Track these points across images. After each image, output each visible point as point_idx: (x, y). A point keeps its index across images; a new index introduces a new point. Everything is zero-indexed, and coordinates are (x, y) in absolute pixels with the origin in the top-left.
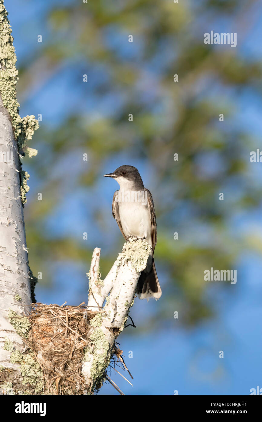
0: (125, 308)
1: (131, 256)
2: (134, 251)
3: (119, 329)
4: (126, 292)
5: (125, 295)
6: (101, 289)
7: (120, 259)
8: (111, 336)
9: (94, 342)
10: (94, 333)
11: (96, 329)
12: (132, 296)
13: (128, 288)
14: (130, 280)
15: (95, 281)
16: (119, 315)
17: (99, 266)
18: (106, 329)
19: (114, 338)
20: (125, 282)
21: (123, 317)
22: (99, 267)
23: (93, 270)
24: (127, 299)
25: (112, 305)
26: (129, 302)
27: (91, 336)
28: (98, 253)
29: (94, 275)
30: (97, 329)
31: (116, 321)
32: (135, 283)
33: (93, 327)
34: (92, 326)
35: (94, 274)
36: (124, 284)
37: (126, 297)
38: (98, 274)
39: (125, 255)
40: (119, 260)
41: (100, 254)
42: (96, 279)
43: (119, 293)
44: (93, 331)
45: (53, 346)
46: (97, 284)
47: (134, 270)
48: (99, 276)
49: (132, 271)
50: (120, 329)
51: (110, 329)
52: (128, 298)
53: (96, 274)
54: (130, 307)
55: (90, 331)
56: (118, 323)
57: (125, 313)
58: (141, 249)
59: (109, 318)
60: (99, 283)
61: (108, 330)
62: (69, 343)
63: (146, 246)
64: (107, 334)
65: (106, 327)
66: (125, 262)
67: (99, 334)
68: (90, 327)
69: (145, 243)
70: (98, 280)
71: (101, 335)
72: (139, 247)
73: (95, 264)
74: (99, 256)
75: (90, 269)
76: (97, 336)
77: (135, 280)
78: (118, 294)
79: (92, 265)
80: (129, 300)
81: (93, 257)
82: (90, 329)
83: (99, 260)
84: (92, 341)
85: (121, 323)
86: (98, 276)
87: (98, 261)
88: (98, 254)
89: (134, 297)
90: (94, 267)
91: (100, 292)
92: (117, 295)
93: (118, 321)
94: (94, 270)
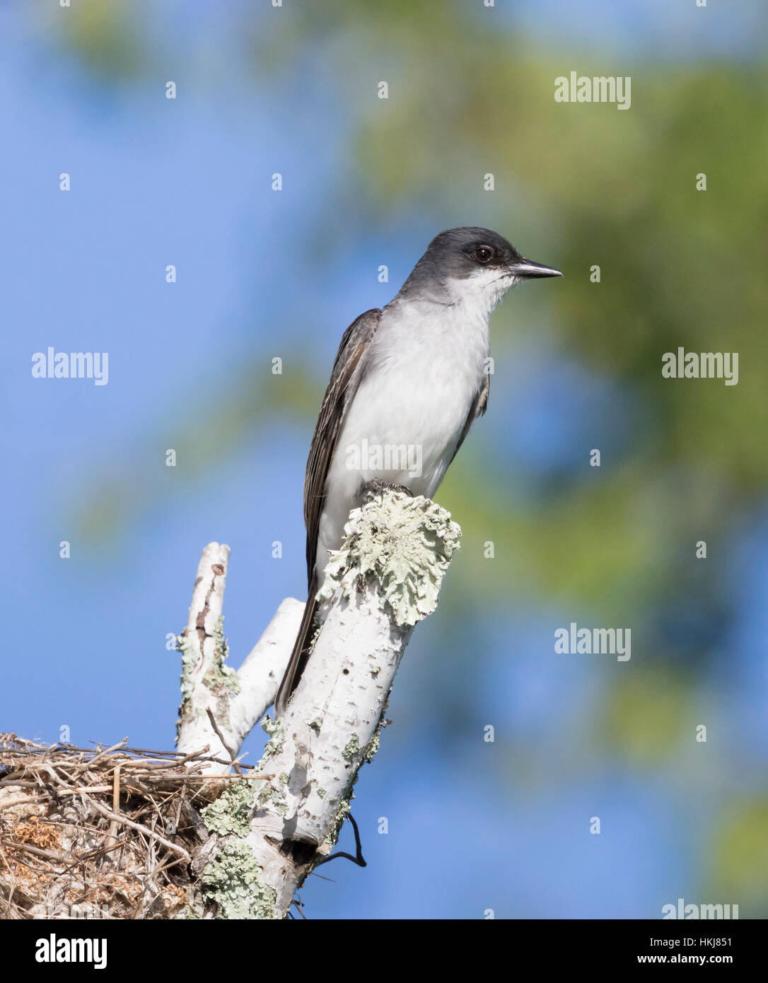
0: (347, 767)
1: (383, 560)
2: (394, 539)
3: (316, 846)
4: (353, 704)
5: (349, 713)
6: (230, 702)
7: (335, 574)
8: (284, 872)
9: (218, 896)
10: (219, 859)
11: (227, 842)
12: (373, 720)
13: (361, 687)
14: (370, 656)
15: (204, 670)
16: (321, 793)
17: (223, 613)
18: (265, 844)
19: (293, 882)
20: (352, 664)
21: (332, 803)
22: (224, 617)
23: (200, 628)
24: (355, 730)
25: (295, 749)
26: (362, 744)
27: (208, 869)
28: (218, 563)
29: (202, 648)
30: (233, 844)
31: (309, 814)
32: (388, 667)
33: (215, 835)
34: (211, 833)
35: (202, 643)
36: (346, 672)
37: (352, 724)
38: (219, 646)
39: (358, 558)
40: (332, 576)
41: (228, 567)
42: (209, 663)
43: (327, 707)
44: (217, 851)
45: (63, 898)
46: (213, 683)
47: (386, 619)
48: (224, 654)
49: (379, 619)
50: (320, 849)
51: (281, 844)
52: (358, 725)
53: (211, 645)
54: (361, 764)
55: (204, 850)
56: (316, 822)
57: (342, 784)
58: (422, 535)
59: (282, 801)
60: (220, 680)
61: (273, 850)
62: (125, 893)
63: (441, 524)
64: (272, 864)
65: (267, 838)
66: (353, 584)
67: (239, 862)
68: (201, 833)
69: (437, 512)
70: (217, 666)
71: (245, 867)
72: (415, 524)
73: (206, 604)
74: (224, 576)
75: (187, 624)
76: (233, 870)
77: (392, 655)
78: (321, 707)
79: (198, 606)
80: (363, 732)
81: (200, 580)
82: (202, 842)
83: (222, 593)
84: (213, 888)
85: (326, 825)
86: (218, 650)
87: (220, 594)
88: (220, 567)
89: (378, 724)
90: (201, 616)
91: (224, 712)
92: (319, 714)
93: (314, 817)
94: (206, 626)
